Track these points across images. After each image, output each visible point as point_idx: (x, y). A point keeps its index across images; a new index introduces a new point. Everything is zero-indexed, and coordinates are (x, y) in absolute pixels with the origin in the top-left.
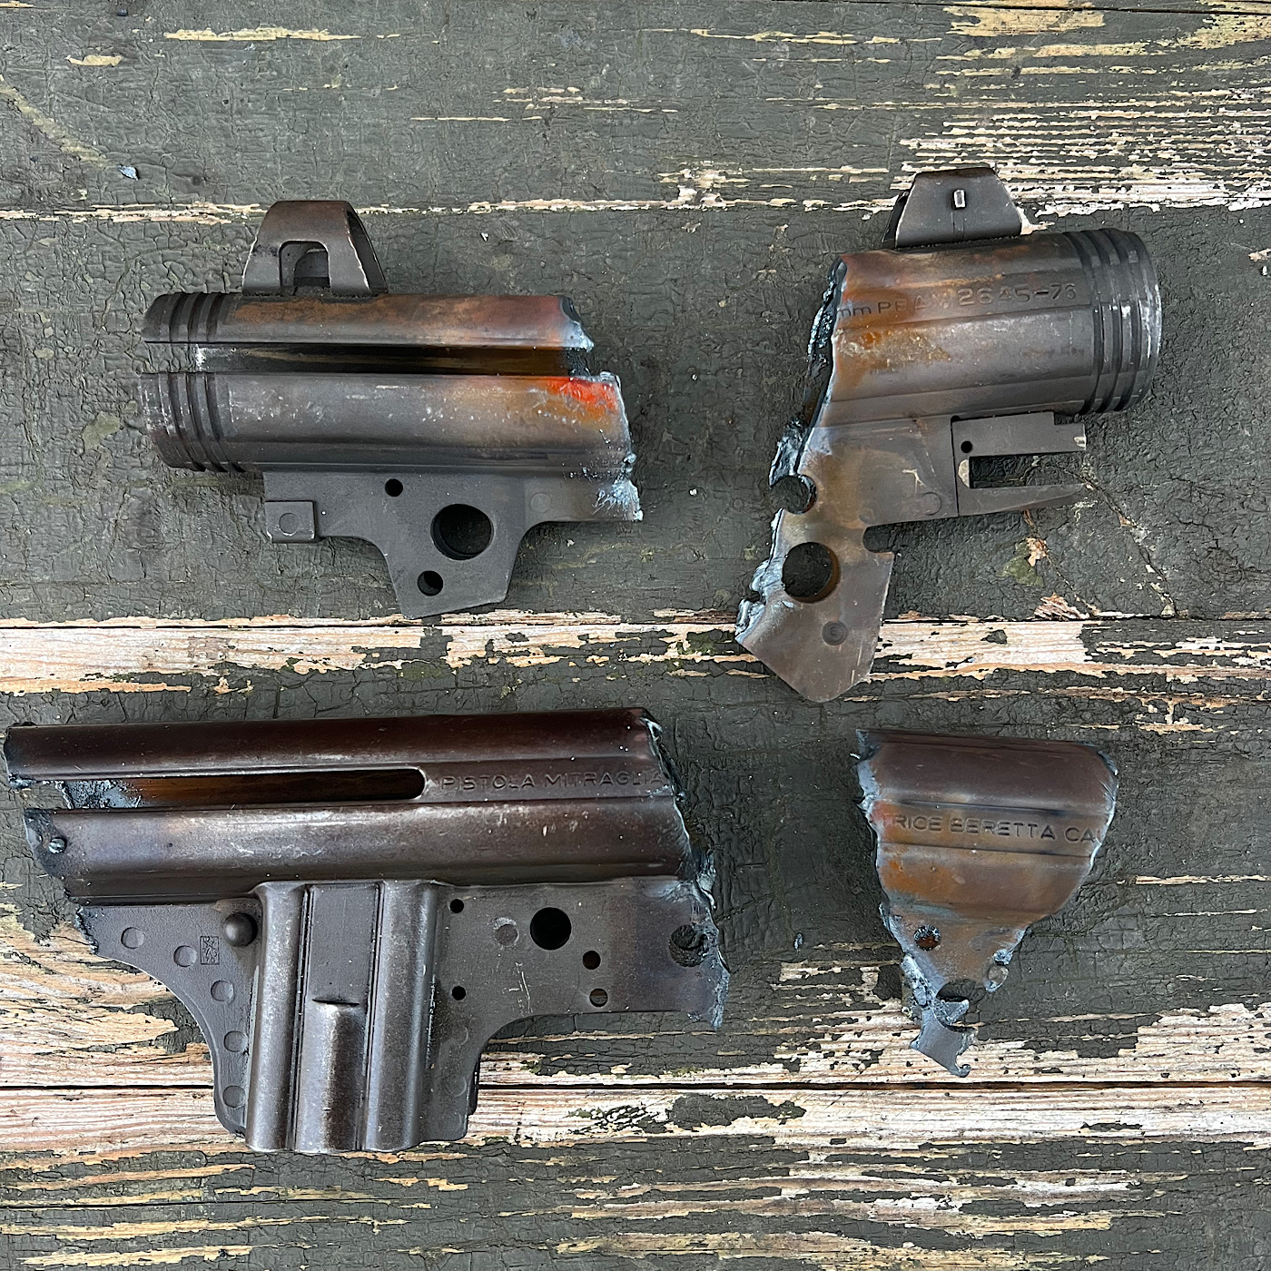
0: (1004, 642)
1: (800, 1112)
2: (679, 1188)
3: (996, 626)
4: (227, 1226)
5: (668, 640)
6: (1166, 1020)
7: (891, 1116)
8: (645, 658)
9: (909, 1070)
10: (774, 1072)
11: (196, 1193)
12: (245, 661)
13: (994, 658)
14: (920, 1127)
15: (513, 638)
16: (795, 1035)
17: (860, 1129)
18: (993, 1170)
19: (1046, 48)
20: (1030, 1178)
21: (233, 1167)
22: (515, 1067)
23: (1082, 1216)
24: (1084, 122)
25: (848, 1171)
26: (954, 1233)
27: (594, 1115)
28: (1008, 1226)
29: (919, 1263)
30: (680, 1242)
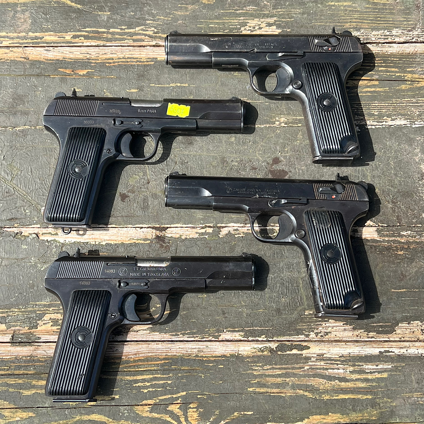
0: (357, 232)
1: (309, 348)
2: (279, 367)
3: (355, 228)
4: (165, 376)
7: (331, 349)
9: (336, 337)
10: (302, 337)
11: (157, 368)
12: (170, 236)
14: (339, 352)
16: (307, 328)
18: (357, 363)
19: (365, 89)
20: (367, 365)
21: (166, 361)
22: (237, 336)
23: (380, 374)
24: (374, 106)
25: (321, 363)
26: (348, 378)
27: (257, 348)
28: (361, 376)
29: (339, 385)
30: (279, 380)
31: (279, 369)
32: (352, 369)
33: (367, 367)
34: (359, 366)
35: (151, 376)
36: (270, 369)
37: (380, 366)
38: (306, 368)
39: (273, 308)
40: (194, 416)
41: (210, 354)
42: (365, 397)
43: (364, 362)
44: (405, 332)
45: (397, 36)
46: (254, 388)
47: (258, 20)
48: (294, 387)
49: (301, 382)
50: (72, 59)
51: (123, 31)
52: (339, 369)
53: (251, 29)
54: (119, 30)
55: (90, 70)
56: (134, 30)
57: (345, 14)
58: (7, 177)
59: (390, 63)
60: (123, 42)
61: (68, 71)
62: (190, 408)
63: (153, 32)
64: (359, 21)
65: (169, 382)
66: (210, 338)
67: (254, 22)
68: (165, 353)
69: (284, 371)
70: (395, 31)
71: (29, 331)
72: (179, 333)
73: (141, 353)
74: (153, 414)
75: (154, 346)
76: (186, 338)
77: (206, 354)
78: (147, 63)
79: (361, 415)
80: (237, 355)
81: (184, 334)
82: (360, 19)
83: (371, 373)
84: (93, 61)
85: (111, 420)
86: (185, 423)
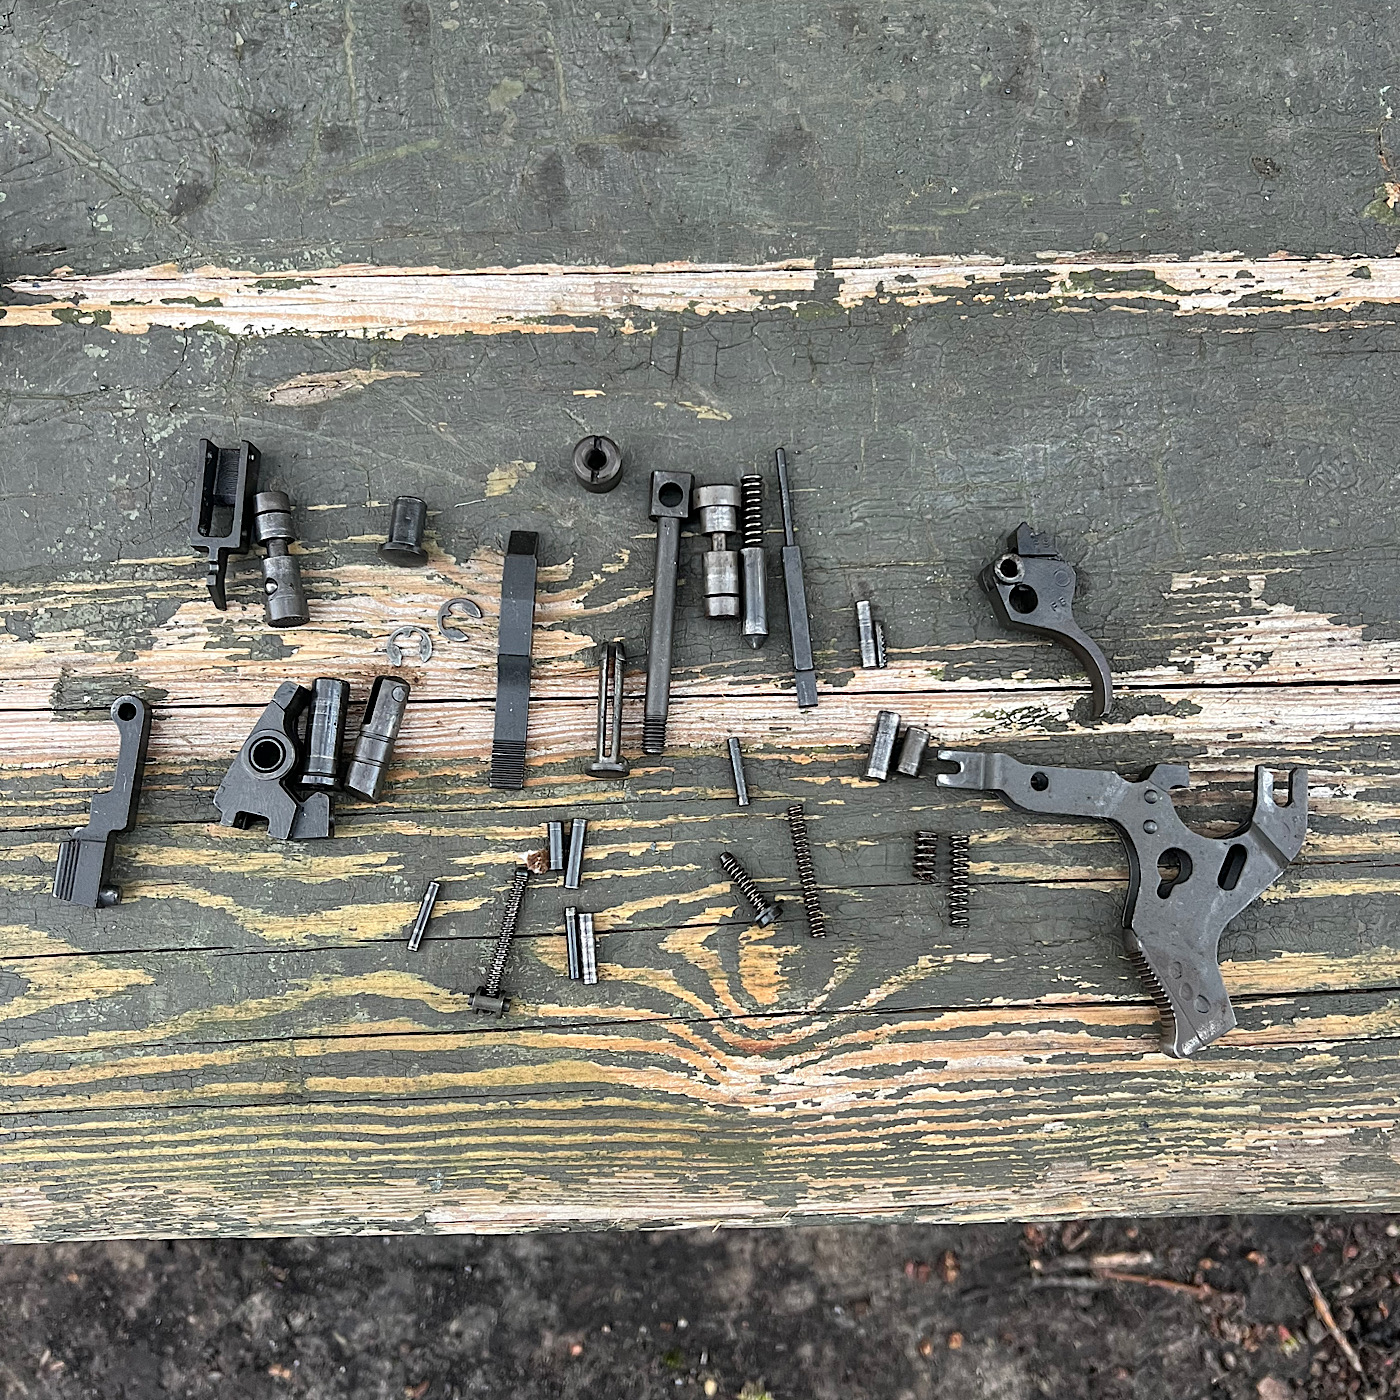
0: (1369, 277)
1: (1197, 710)
3: (1361, 263)
4: (651, 824)
5: (1051, 279)
7: (1284, 711)
8: (1030, 296)
9: (1298, 669)
10: (1170, 674)
11: (620, 795)
12: (649, 304)
13: (1359, 292)
14: (1311, 721)
15: (901, 279)
16: (1188, 640)
17: (1255, 724)
18: (1384, 761)
21: (653, 770)
22: (920, 674)
26: (1349, 819)
27: (999, 715)
29: (1316, 847)
32: (1361, 783)
34: (1390, 771)
35: (596, 826)
40: (765, 971)
41: (817, 740)
62: (747, 941)
65: (666, 846)
71: (123, 666)
72: (698, 670)
74: (608, 965)
76: (726, 686)
77: (804, 741)
81: (716, 673)
85: (444, 993)
86: (728, 1002)
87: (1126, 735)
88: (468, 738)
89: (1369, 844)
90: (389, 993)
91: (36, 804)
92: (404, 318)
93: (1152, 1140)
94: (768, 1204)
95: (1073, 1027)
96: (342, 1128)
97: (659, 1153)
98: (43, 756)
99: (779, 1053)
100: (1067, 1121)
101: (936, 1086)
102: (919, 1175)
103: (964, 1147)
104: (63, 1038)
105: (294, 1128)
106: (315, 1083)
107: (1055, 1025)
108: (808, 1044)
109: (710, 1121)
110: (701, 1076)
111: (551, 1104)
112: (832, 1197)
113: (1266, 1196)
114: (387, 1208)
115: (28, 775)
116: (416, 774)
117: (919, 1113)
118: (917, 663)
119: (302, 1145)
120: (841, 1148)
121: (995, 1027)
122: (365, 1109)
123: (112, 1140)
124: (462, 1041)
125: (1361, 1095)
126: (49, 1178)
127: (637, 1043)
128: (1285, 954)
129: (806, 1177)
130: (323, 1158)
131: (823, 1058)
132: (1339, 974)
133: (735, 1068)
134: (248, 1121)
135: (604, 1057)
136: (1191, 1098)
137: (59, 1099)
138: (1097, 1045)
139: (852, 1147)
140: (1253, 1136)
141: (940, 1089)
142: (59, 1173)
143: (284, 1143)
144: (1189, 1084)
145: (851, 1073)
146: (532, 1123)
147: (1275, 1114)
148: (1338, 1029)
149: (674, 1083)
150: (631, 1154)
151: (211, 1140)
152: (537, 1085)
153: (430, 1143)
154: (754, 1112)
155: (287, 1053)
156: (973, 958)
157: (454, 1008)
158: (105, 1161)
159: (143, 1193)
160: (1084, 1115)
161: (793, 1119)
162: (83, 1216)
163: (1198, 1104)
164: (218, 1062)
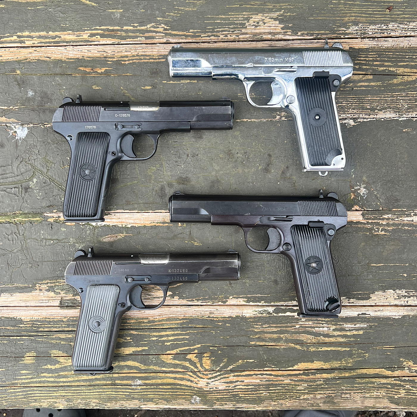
2: (275, 325)
4: (184, 332)
6: (376, 293)
11: (178, 326)
18: (339, 322)
19: (360, 83)
20: (347, 324)
21: (185, 321)
22: (241, 301)
23: (357, 332)
24: (367, 100)
25: (310, 323)
26: (331, 334)
27: (258, 311)
28: (342, 333)
29: (323, 340)
30: (275, 336)
31: (275, 327)
32: (334, 327)
33: (347, 326)
34: (341, 325)
35: (173, 333)
36: (268, 327)
37: (358, 326)
38: (297, 326)
39: (271, 279)
40: (208, 362)
41: (220, 316)
42: (344, 349)
43: (345, 322)
44: (380, 299)
45: (393, 30)
46: (255, 342)
47: (262, 14)
48: (287, 341)
49: (293, 337)
50: (91, 58)
51: (135, 29)
52: (323, 327)
53: (255, 24)
54: (131, 28)
55: (107, 68)
56: (146, 27)
57: (345, 8)
58: (43, 169)
59: (384, 57)
60: (136, 39)
61: (88, 70)
62: (204, 357)
63: (163, 29)
64: (358, 15)
65: (187, 337)
66: (220, 303)
67: (258, 17)
68: (183, 314)
69: (279, 329)
70: (392, 25)
71: (74, 297)
72: (194, 299)
73: (164, 315)
74: (175, 361)
75: (174, 309)
76: (200, 303)
77: (216, 316)
78: (160, 60)
79: (340, 363)
80: (241, 316)
81: (198, 300)
82: (359, 13)
83: (350, 330)
84: (110, 59)
85: (142, 365)
86: (200, 368)
87: (284, 316)
88: (146, 314)
89: (334, 340)
90: (131, 365)
91: (58, 326)
92: (130, 222)
93: (285, 396)
94: (207, 406)
95: (271, 375)
96: (123, 390)
97: (186, 397)
98: (59, 316)
99: (210, 379)
100: (268, 393)
101: (242, 385)
102: (238, 402)
103: (247, 397)
104: (67, 372)
105: (113, 390)
106: (118, 382)
107: (266, 374)
108: (216, 377)
109: (196, 391)
110: (194, 382)
111: (165, 387)
112: (220, 405)
113: (308, 407)
114: (132, 405)
115: (55, 320)
116: (135, 321)
117: (239, 390)
118: (241, 299)
119: (115, 393)
120: (222, 396)
121: (254, 374)
122: (127, 387)
123: (78, 391)
124: (146, 375)
125: (328, 389)
126: (66, 398)
127: (182, 376)
128: (315, 361)
129: (215, 402)
130: (119, 396)
131: (219, 380)
132: (326, 366)
133: (201, 381)
134: (104, 388)
135: (175, 378)
136: (294, 389)
137: (67, 383)
138: (275, 378)
139: (225, 396)
140: (306, 397)
141: (243, 386)
142: (68, 397)
143: (111, 393)
144: (293, 386)
145: (225, 383)
146: (161, 390)
147: (311, 392)
148: (325, 376)
149: (189, 383)
150: (180, 397)
151: (97, 392)
152: (161, 383)
153: (140, 394)
154: (205, 389)
155: (111, 376)
156: (250, 361)
157: (144, 368)
158: (77, 395)
159: (85, 401)
160: (272, 391)
161: (213, 391)
162: (73, 405)
163: (295, 390)
164: (98, 377)
